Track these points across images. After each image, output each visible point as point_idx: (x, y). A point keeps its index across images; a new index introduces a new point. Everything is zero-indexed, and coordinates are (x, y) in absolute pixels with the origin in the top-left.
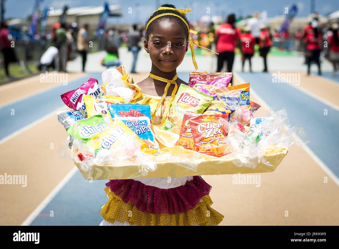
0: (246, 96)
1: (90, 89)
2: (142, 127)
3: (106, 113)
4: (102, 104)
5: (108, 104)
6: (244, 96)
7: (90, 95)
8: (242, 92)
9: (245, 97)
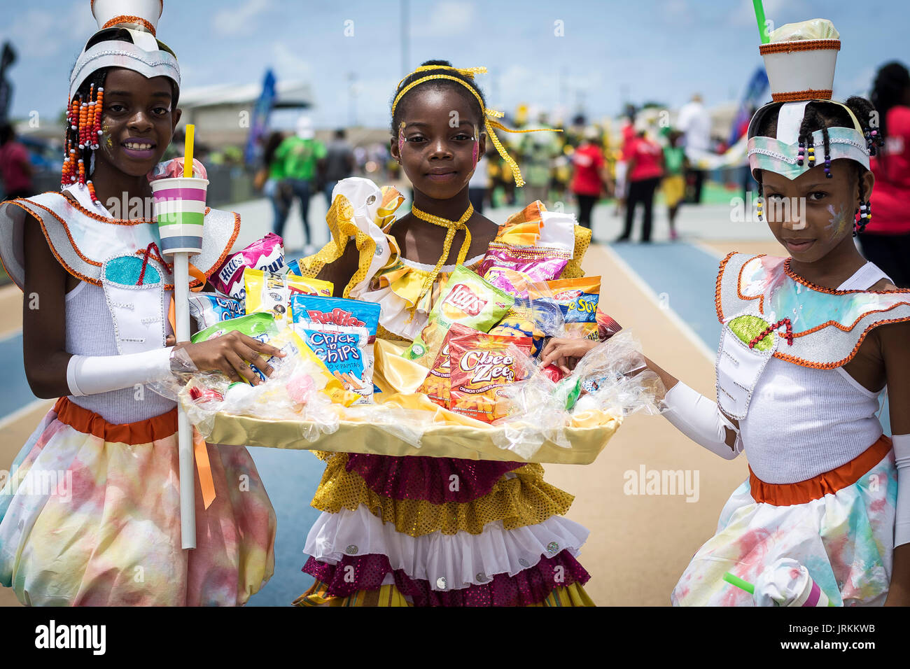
0: (588, 303)
1: (263, 256)
2: (343, 348)
3: (284, 311)
4: (280, 292)
5: (292, 293)
6: (584, 303)
7: (261, 269)
8: (581, 294)
9: (587, 305)
